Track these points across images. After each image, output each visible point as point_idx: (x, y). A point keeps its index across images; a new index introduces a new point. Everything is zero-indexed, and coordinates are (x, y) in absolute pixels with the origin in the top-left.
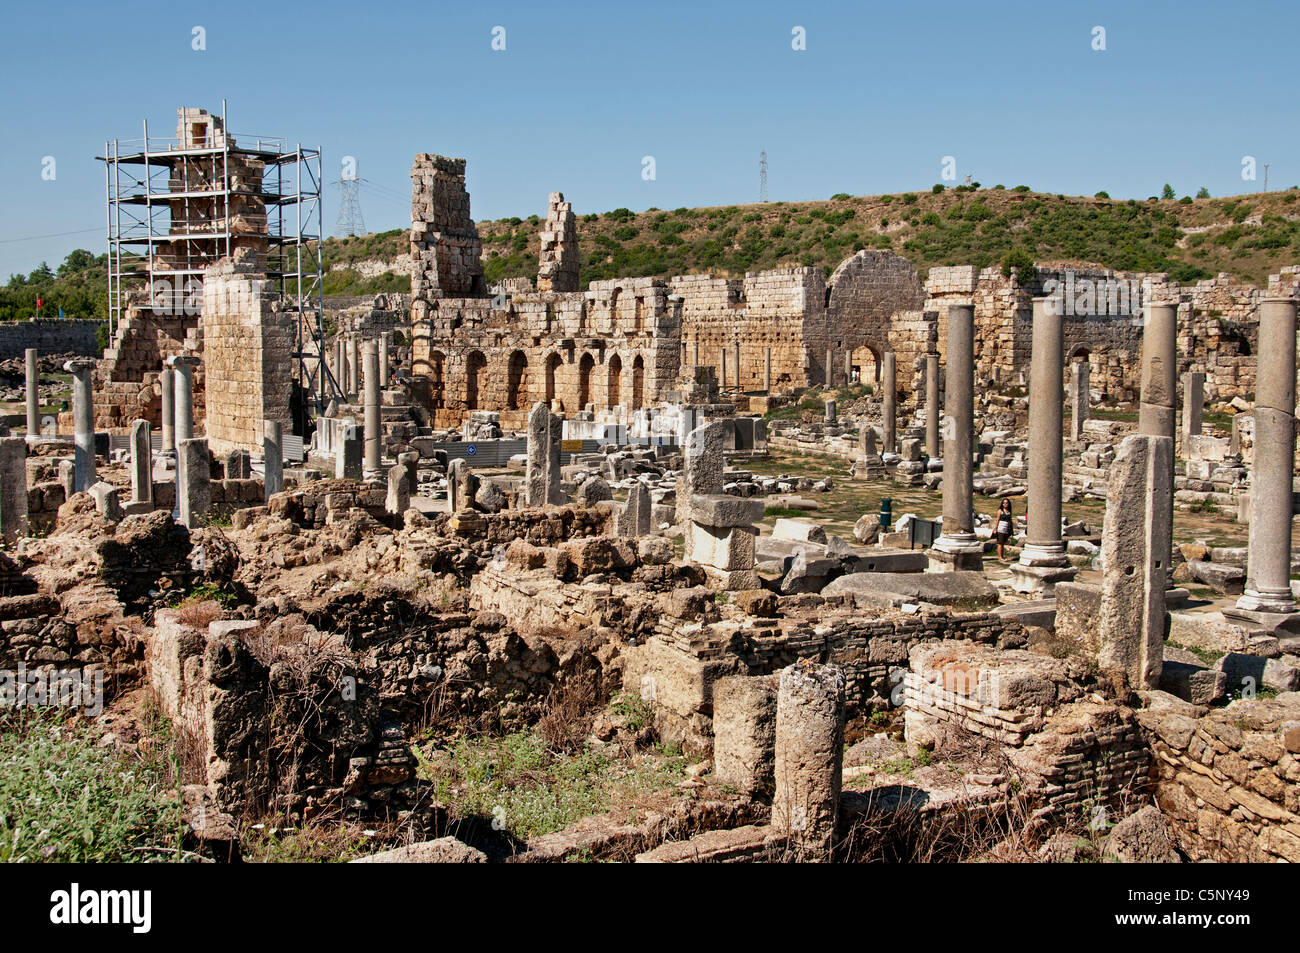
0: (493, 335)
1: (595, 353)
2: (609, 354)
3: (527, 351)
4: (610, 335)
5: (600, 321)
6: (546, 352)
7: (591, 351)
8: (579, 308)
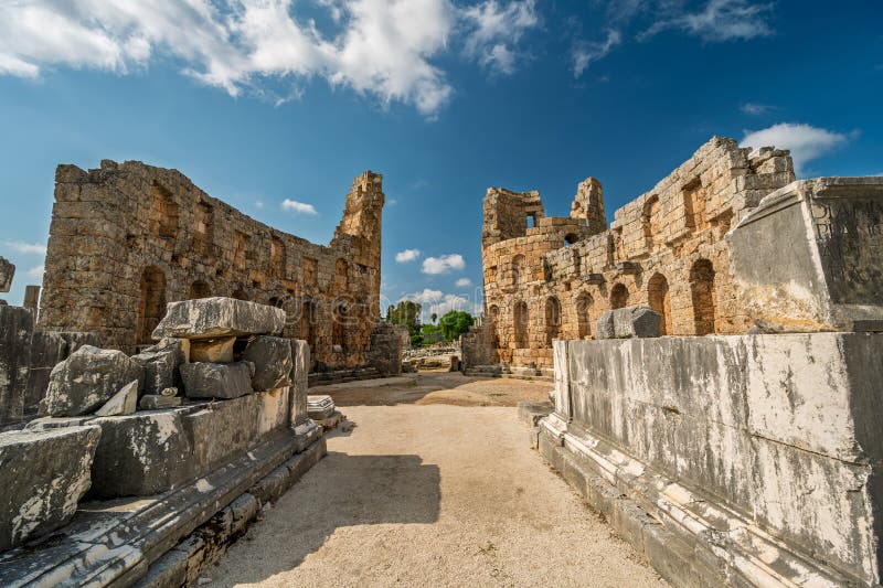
0: (532, 287)
1: (628, 280)
2: (647, 277)
3: (560, 296)
4: (646, 255)
5: (632, 244)
6: (576, 293)
7: (621, 280)
8: (605, 241)
